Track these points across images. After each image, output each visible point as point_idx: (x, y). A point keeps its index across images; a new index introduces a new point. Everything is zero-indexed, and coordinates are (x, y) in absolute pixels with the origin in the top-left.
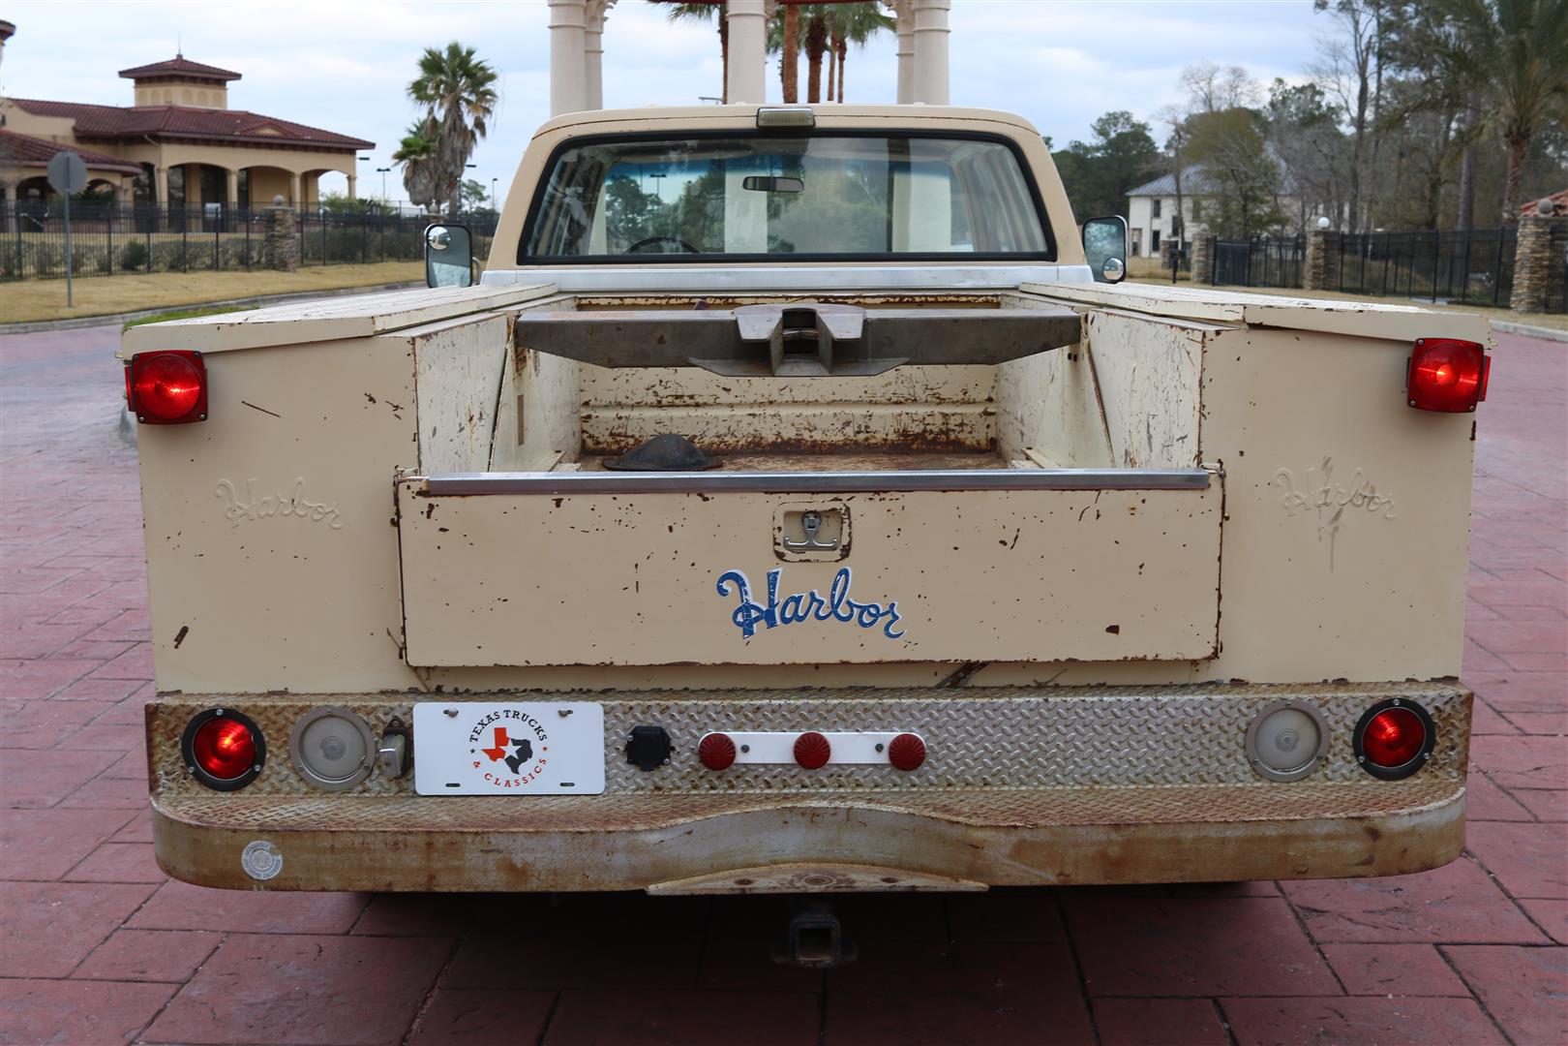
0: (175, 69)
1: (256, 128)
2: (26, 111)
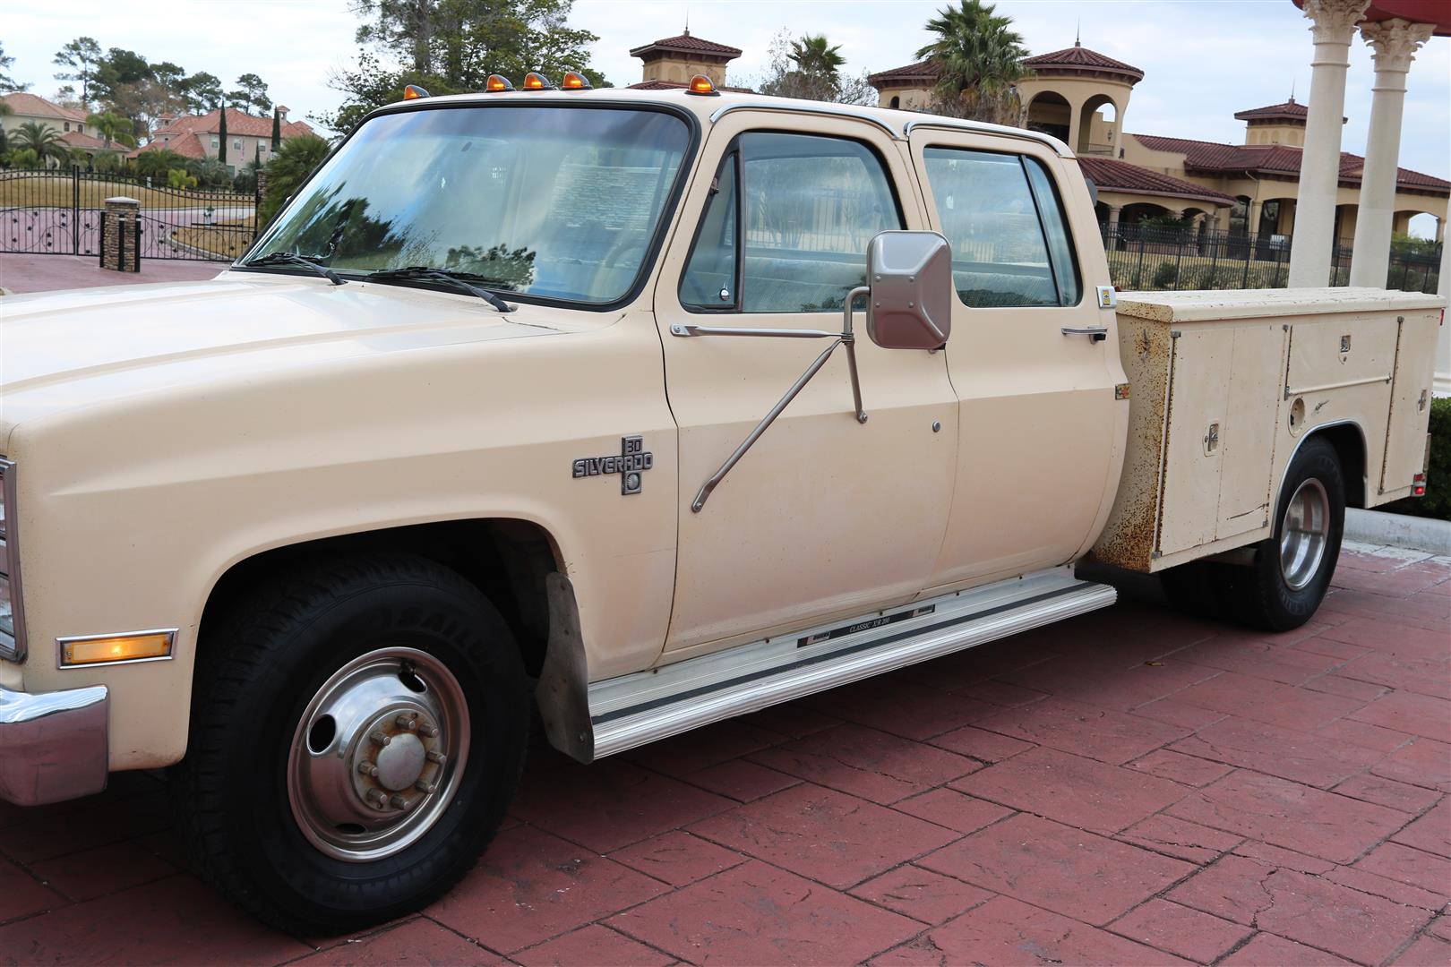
0: (1284, 112)
1: (1353, 168)
2: (1146, 146)
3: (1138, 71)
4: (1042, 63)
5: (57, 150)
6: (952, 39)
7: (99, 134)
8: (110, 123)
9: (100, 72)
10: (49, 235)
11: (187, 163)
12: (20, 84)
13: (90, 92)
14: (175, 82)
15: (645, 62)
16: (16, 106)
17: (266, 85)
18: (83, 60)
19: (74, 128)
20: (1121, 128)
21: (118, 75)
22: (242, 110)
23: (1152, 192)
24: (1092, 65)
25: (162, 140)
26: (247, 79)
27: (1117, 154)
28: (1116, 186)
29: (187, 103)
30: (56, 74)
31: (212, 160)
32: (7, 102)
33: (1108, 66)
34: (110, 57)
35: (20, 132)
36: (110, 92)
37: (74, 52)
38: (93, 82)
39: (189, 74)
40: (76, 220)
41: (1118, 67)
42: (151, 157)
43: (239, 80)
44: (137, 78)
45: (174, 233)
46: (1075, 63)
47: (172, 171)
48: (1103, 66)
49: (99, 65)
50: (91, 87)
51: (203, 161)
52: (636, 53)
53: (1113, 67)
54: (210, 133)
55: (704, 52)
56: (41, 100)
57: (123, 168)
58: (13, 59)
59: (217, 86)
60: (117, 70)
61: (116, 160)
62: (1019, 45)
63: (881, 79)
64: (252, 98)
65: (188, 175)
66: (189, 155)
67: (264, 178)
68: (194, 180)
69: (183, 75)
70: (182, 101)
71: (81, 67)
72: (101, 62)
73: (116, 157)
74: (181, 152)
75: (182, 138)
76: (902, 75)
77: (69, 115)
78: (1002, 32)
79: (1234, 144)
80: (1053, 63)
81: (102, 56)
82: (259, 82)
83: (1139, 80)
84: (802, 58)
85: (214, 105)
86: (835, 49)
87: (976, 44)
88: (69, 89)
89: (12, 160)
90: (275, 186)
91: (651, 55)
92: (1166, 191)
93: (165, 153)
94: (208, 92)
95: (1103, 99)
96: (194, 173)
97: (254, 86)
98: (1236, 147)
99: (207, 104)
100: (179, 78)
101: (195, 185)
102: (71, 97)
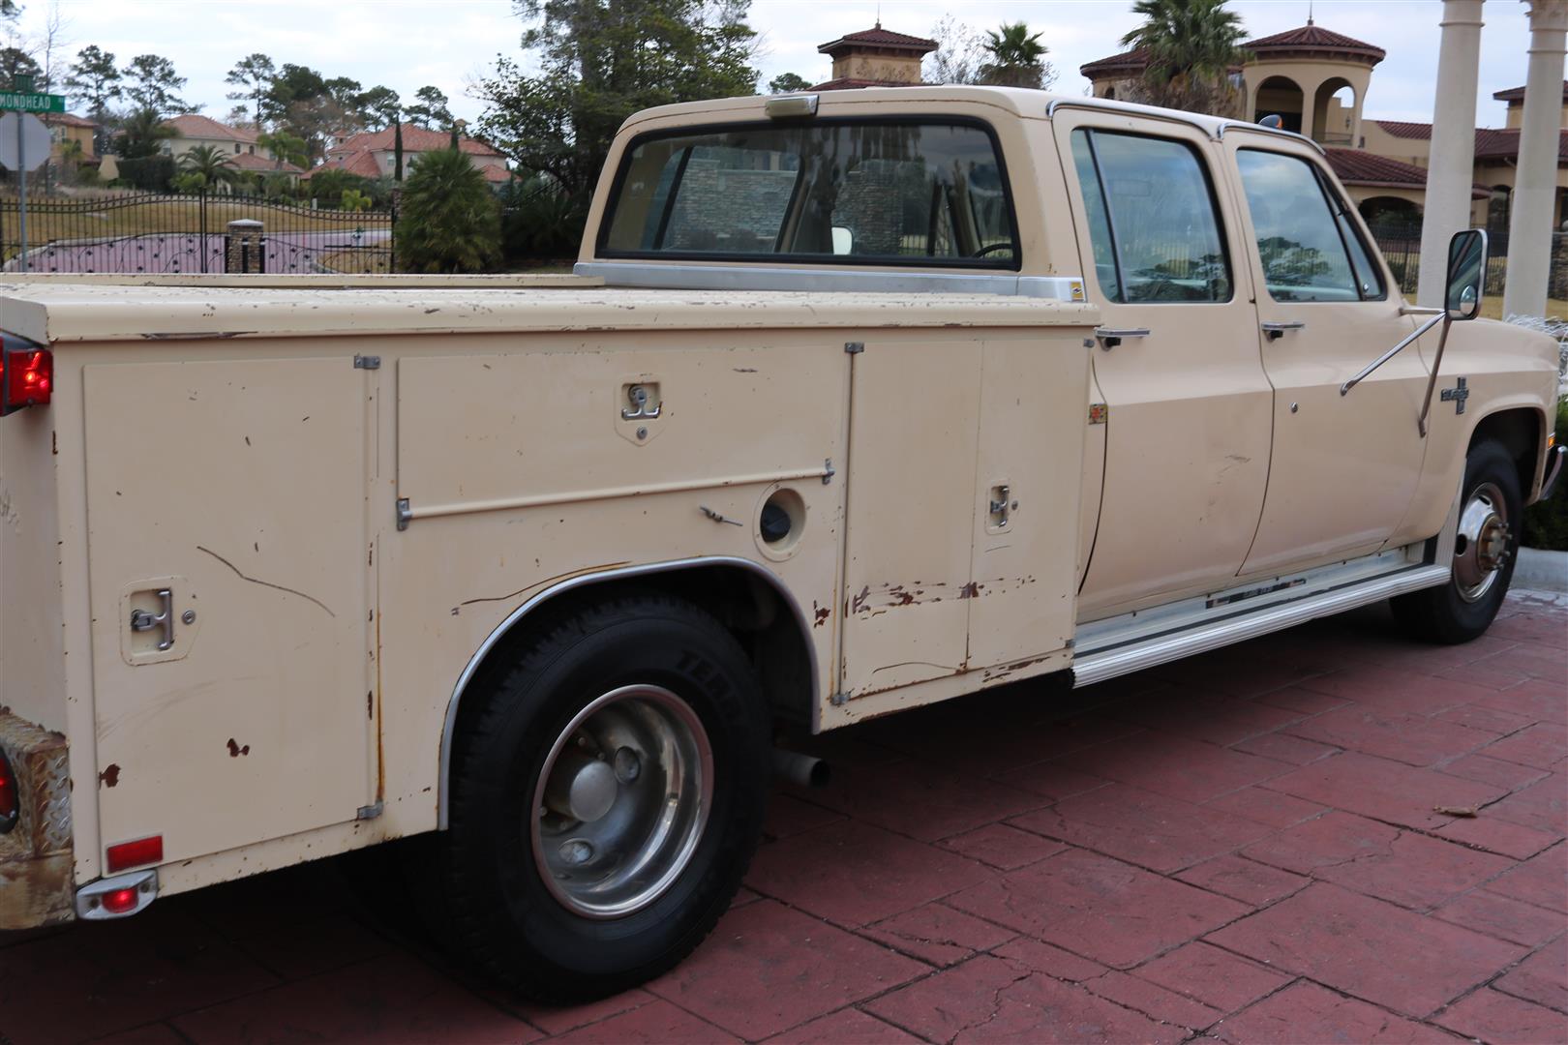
2: (1391, 133)
3: (1378, 50)
4: (1270, 45)
5: (228, 173)
6: (1161, 21)
7: (271, 155)
8: (282, 143)
9: (273, 90)
10: (175, 262)
11: (361, 183)
12: (192, 106)
13: (264, 112)
14: (351, 97)
15: (835, 58)
16: (186, 129)
17: (446, 98)
18: (257, 77)
19: (245, 149)
20: (1361, 116)
21: (292, 92)
22: (422, 125)
23: (1395, 184)
24: (1326, 45)
25: (337, 159)
26: (426, 92)
27: (1356, 143)
28: (1354, 179)
29: (364, 119)
30: (229, 93)
31: (388, 179)
32: (176, 124)
33: (1344, 46)
34: (284, 73)
35: (188, 155)
36: (285, 110)
37: (247, 70)
38: (267, 100)
39: (366, 89)
40: (204, 246)
41: (1356, 46)
42: (324, 177)
43: (417, 93)
44: (312, 95)
45: (307, 257)
46: (1305, 44)
47: (346, 192)
48: (1338, 45)
49: (273, 82)
50: (266, 106)
51: (378, 180)
52: (824, 49)
53: (1350, 46)
54: (386, 150)
55: (897, 46)
56: (210, 121)
57: (295, 190)
58: (185, 80)
59: (396, 100)
60: (292, 87)
61: (288, 182)
62: (1236, 25)
63: (1095, 68)
64: (432, 112)
65: (362, 195)
66: (364, 175)
67: (400, 195)
68: (369, 200)
69: (360, 89)
70: (359, 117)
71: (254, 85)
72: (274, 80)
73: (289, 179)
74: (355, 171)
75: (357, 157)
76: (1116, 63)
77: (240, 136)
78: (1216, 12)
79: (1493, 127)
80: (1282, 44)
81: (275, 72)
82: (439, 95)
83: (1380, 59)
84: (1000, 49)
85: (392, 120)
86: (1036, 36)
87: (1188, 26)
88: (242, 109)
89: (180, 186)
90: (411, 203)
91: (840, 50)
92: (1410, 182)
93: (338, 173)
94: (387, 106)
95: (1341, 83)
96: (369, 194)
97: (433, 99)
98: (1495, 131)
99: (386, 120)
100: (356, 93)
101: (370, 205)
102: (243, 118)
